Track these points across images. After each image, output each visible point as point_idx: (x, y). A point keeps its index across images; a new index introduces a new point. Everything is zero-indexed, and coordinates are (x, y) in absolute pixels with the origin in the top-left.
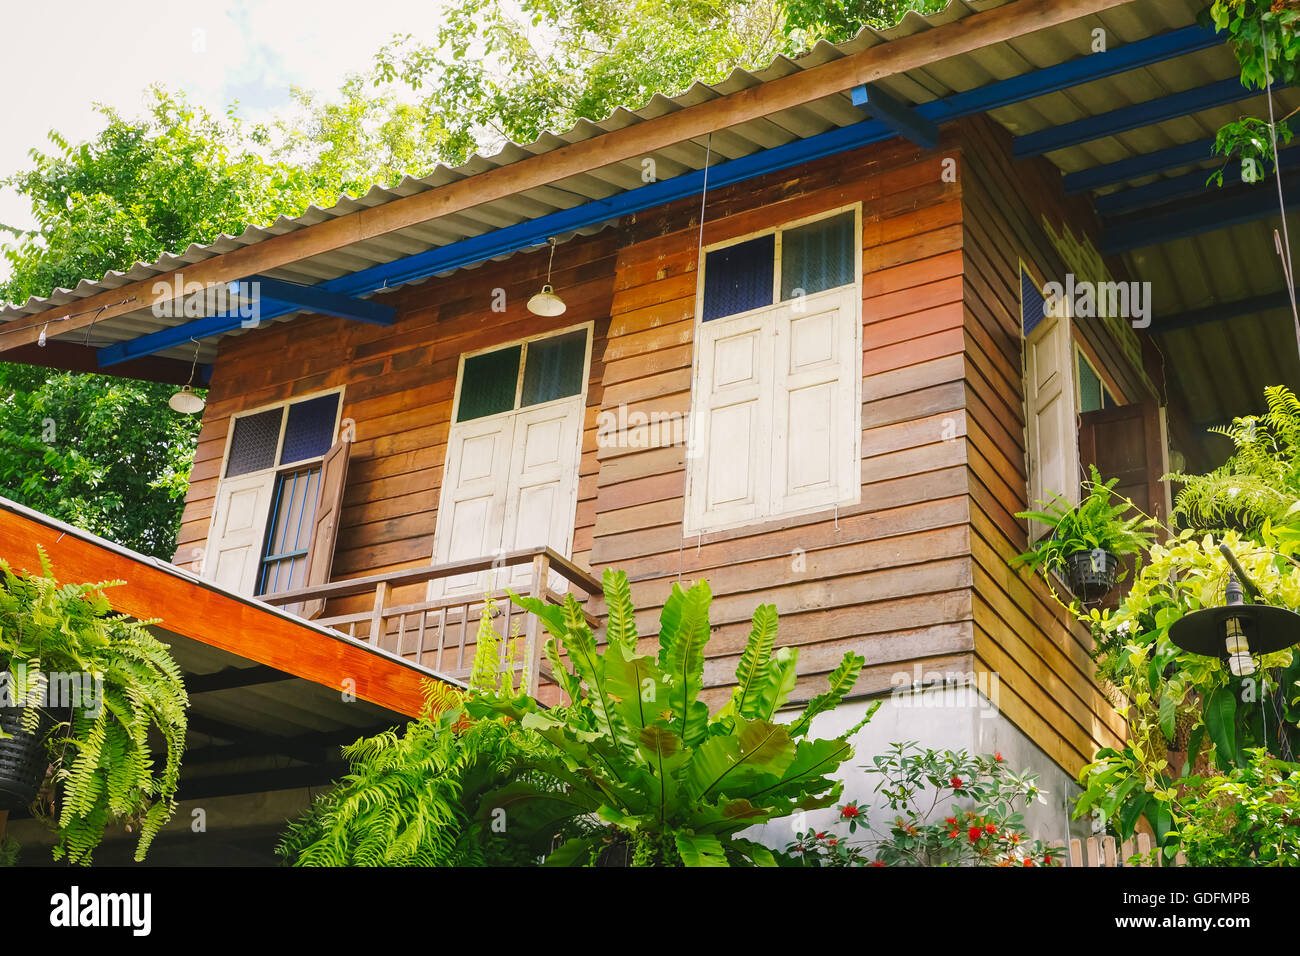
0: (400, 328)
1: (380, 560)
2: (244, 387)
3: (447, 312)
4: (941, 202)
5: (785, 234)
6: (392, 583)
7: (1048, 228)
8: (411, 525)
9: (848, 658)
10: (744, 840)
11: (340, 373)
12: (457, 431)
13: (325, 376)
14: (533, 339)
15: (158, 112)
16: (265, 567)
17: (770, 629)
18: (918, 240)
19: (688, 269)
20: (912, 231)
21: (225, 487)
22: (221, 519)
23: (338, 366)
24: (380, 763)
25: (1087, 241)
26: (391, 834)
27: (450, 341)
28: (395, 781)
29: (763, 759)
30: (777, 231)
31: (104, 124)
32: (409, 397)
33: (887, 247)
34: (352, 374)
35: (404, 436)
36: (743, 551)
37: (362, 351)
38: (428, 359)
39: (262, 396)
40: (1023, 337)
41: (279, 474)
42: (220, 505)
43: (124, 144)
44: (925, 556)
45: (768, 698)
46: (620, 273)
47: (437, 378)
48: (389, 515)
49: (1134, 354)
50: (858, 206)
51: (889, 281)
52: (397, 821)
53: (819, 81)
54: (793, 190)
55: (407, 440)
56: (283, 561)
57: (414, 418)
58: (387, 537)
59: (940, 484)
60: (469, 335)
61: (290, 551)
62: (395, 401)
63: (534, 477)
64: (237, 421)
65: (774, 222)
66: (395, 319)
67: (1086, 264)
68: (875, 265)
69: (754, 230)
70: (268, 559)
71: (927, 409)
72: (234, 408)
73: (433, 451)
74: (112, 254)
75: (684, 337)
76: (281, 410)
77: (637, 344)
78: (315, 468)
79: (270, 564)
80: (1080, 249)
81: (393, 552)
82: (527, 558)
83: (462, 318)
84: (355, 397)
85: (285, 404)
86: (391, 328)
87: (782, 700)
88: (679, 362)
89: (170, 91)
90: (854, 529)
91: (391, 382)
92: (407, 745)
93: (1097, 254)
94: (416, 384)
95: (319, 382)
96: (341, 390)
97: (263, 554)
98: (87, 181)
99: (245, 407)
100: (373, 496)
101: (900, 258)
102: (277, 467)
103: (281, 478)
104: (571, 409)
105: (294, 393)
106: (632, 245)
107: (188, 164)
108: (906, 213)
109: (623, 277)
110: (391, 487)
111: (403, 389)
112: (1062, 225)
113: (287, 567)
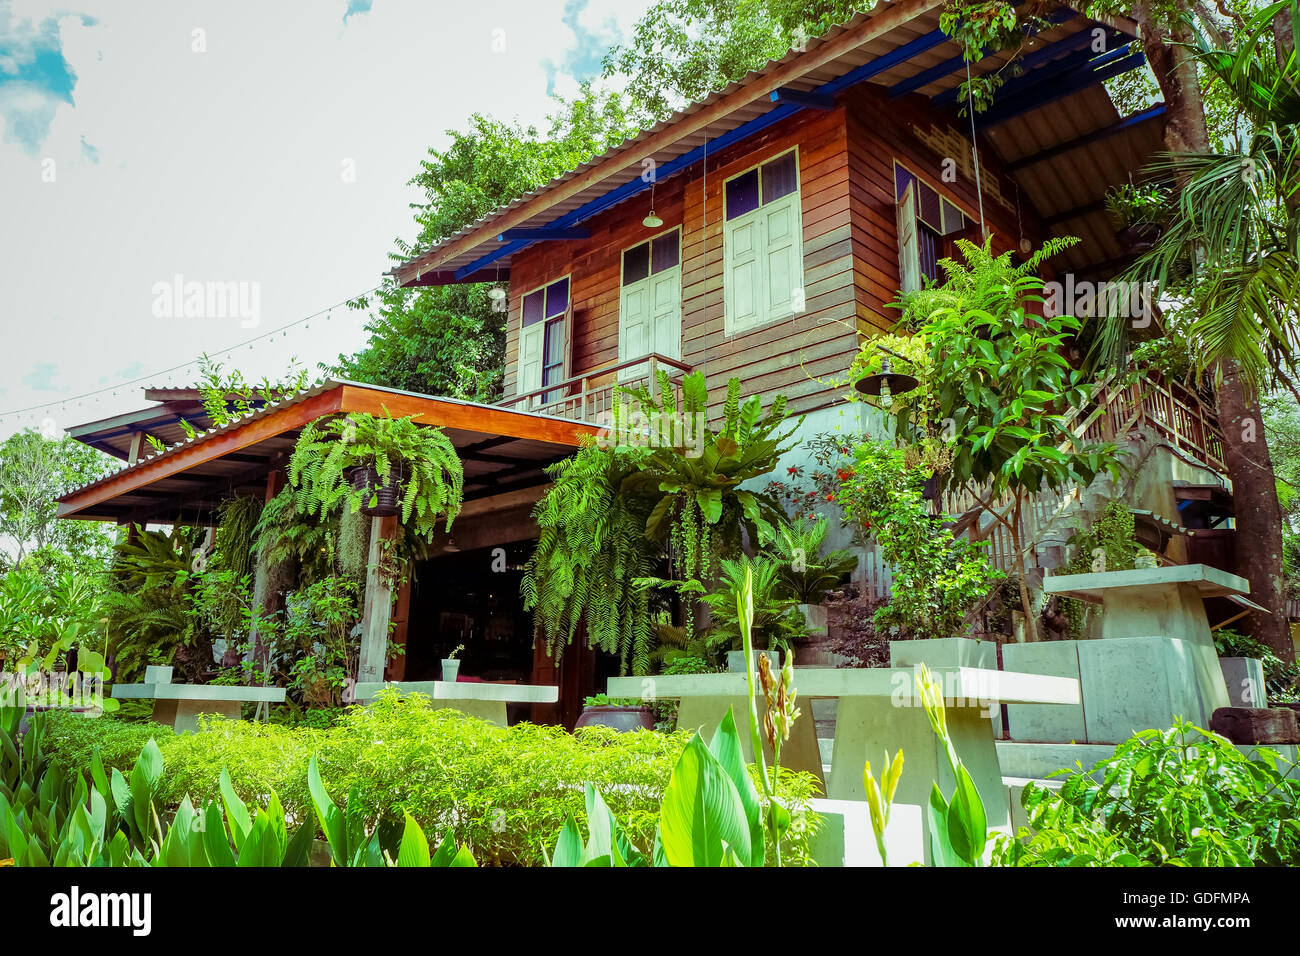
0: (593, 239)
1: (595, 362)
2: (526, 280)
3: (614, 228)
4: (836, 140)
5: (763, 167)
6: (589, 378)
7: (919, 132)
8: (607, 343)
9: (779, 397)
10: (740, 490)
11: (568, 267)
12: (624, 290)
13: (561, 269)
14: (654, 237)
15: (479, 128)
16: (545, 371)
17: (738, 389)
18: (826, 163)
19: (718, 193)
20: (823, 158)
21: (523, 332)
22: (523, 349)
23: (567, 263)
24: (567, 473)
25: (953, 131)
26: (575, 505)
27: (616, 243)
28: (575, 481)
29: (730, 454)
30: (758, 166)
31: (453, 141)
32: (600, 276)
33: (811, 169)
34: (573, 267)
35: (600, 297)
36: (752, 341)
37: (577, 254)
38: (607, 255)
39: (535, 283)
40: (897, 203)
41: (546, 323)
42: (522, 342)
43: (465, 147)
44: (836, 335)
45: (747, 420)
46: (687, 199)
47: (613, 264)
48: (597, 338)
49: (994, 189)
50: (796, 147)
51: (814, 187)
52: (576, 498)
53: (754, 91)
54: (765, 142)
55: (602, 298)
56: (554, 367)
57: (603, 287)
58: (597, 350)
59: (842, 296)
60: (624, 240)
61: (557, 362)
62: (594, 279)
63: (662, 310)
64: (525, 298)
65: (758, 161)
66: (590, 235)
67: (952, 145)
68: (806, 179)
69: (748, 167)
70: (547, 366)
71: (834, 256)
72: (522, 292)
73: (612, 304)
74: (468, 209)
75: (718, 231)
76: (543, 290)
77: (697, 237)
78: (561, 318)
79: (548, 369)
80: (946, 138)
81: (601, 357)
82: (646, 359)
83: (621, 230)
84: (576, 279)
85: (544, 287)
86: (588, 239)
87: (755, 421)
88: (716, 243)
89: (483, 115)
90: (803, 324)
91: (592, 268)
92: (577, 463)
93: (961, 137)
94: (602, 269)
95: (559, 273)
96: (569, 276)
97: (544, 365)
98: (450, 173)
99: (527, 291)
100: (590, 329)
101: (818, 174)
102: (545, 320)
103: (548, 325)
104: (674, 273)
105: (548, 281)
106: (691, 183)
107: (494, 156)
108: (820, 148)
109: (688, 201)
110: (597, 323)
111: (597, 271)
112: (930, 127)
113: (556, 370)
